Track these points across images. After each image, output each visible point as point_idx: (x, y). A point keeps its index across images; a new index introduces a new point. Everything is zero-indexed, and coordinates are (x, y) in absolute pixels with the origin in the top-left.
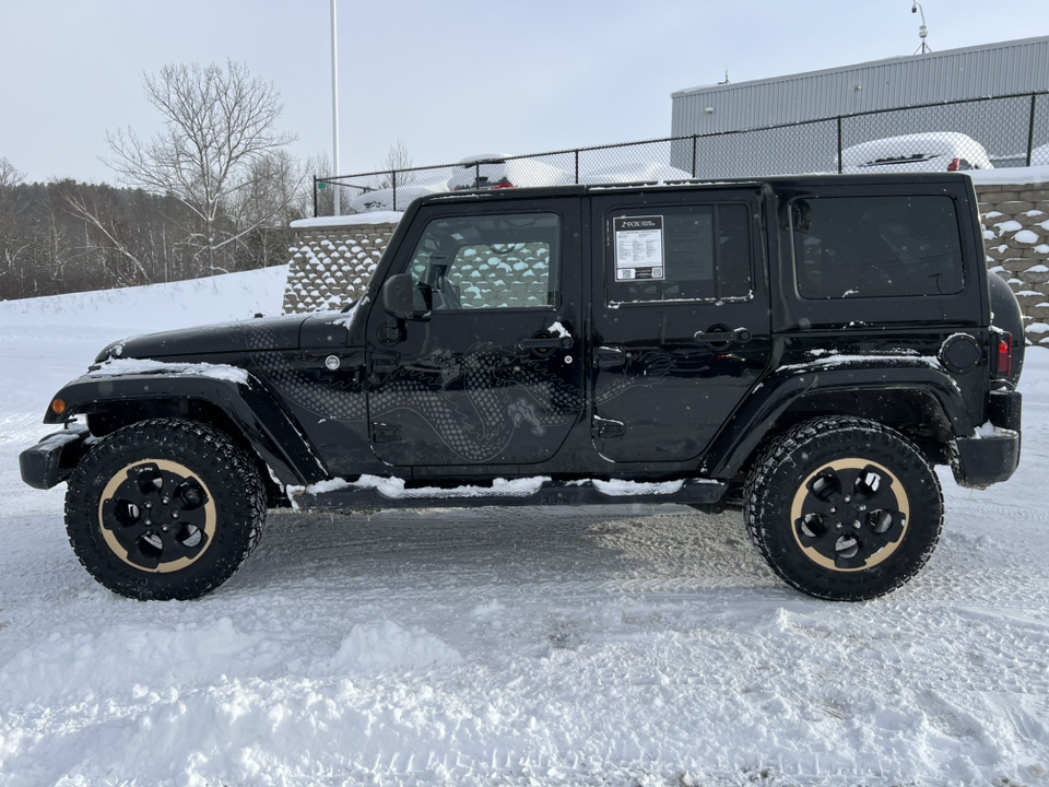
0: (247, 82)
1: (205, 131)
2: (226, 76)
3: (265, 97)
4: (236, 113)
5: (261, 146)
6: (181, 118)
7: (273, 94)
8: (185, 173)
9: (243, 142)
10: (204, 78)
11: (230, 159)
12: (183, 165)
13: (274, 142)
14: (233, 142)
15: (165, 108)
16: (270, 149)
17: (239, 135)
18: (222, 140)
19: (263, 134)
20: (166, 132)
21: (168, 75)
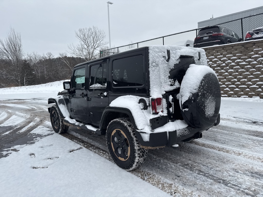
0: (97, 31)
1: (89, 43)
2: (92, 30)
3: (101, 34)
4: (95, 38)
5: (101, 45)
6: (83, 40)
7: (103, 33)
8: (84, 53)
9: (97, 44)
10: (88, 30)
11: (94, 49)
12: (83, 51)
13: (104, 44)
14: (95, 45)
15: (79, 38)
16: (103, 46)
17: (96, 43)
18: (93, 45)
19: (101, 42)
20: (80, 44)
21: (80, 31)
